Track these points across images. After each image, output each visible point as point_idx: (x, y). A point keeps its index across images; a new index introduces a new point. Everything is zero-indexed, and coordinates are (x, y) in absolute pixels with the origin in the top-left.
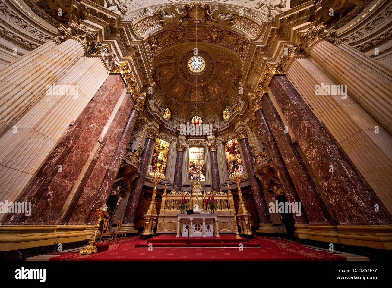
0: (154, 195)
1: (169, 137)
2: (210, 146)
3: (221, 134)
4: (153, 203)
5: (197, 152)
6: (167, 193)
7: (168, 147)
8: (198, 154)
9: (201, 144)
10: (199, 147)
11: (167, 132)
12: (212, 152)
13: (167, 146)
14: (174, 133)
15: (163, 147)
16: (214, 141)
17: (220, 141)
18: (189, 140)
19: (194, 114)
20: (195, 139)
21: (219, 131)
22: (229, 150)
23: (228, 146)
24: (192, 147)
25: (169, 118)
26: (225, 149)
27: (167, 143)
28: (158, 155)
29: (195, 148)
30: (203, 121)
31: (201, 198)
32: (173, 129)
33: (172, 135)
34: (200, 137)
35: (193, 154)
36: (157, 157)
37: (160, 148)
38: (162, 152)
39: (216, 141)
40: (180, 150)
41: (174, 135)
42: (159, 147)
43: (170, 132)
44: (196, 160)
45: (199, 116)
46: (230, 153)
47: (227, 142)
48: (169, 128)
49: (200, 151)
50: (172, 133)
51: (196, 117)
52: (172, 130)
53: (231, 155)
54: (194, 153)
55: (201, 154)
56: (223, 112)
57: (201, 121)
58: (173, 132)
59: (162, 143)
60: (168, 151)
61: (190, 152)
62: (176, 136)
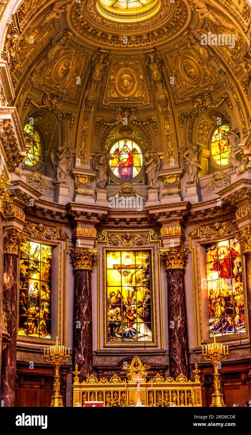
0: (57, 385)
1: (48, 231)
2: (165, 256)
3: (199, 217)
4: (59, 398)
5: (129, 267)
6: (80, 381)
7: (48, 259)
8: (133, 271)
9: (140, 244)
10: (135, 252)
11: (42, 219)
12: (172, 271)
13: (45, 255)
14: (62, 218)
15: (37, 262)
16: (178, 240)
17: (196, 237)
18: (105, 232)
19: (117, 135)
20: (121, 228)
21: (194, 210)
22: (217, 266)
23: (217, 255)
24: (114, 251)
25: (37, 158)
26: (206, 263)
27: (45, 247)
28: (27, 286)
29: (124, 254)
30: (146, 159)
31: (144, 388)
32: (60, 207)
33: (57, 222)
34: (139, 223)
35: (116, 272)
36: (26, 292)
37: (31, 266)
38: (35, 276)
39: (183, 239)
40: (83, 268)
41: (60, 223)
42: (27, 264)
43: (50, 218)
44: (127, 288)
45: (133, 140)
46: (221, 276)
47: (215, 244)
48: (46, 207)
49: (139, 263)
50: (57, 218)
51: (122, 143)
52: (55, 210)
53: (222, 280)
54: (120, 268)
55: (140, 273)
56: (212, 134)
57: (138, 160)
58: (59, 214)
59: (32, 251)
60: (50, 270)
61: (110, 265)
62: (66, 225)
